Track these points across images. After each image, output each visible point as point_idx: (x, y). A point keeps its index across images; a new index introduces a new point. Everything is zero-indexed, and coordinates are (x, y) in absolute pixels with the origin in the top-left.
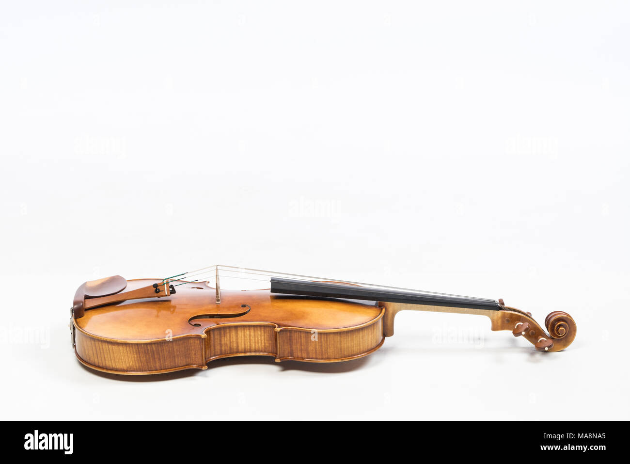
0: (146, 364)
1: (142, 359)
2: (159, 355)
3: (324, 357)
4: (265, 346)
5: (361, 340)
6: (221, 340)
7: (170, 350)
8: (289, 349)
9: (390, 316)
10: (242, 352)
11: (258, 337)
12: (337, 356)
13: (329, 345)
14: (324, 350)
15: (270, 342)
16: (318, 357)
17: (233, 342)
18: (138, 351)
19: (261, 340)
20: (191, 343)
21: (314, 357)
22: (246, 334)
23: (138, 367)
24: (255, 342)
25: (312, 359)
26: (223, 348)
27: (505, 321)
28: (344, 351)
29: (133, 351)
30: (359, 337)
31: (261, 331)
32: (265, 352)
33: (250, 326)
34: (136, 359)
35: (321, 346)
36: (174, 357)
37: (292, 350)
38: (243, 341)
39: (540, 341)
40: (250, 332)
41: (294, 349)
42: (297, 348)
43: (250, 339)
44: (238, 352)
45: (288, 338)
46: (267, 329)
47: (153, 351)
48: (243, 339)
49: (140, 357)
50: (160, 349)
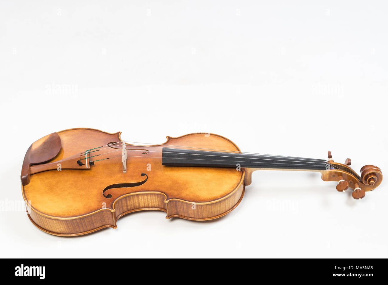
0: (73, 230)
1: (70, 227)
2: (82, 224)
3: (200, 217)
4: (158, 204)
5: (227, 204)
6: (127, 203)
7: (89, 221)
8: (175, 210)
9: (248, 174)
10: (142, 208)
11: (153, 200)
12: (209, 217)
13: (204, 211)
14: (199, 213)
15: (162, 203)
16: (196, 217)
17: (136, 203)
18: (66, 223)
19: (156, 201)
20: (104, 214)
21: (193, 217)
22: (144, 198)
23: (67, 232)
24: (151, 202)
25: (192, 218)
26: (129, 207)
27: (332, 176)
28: (214, 213)
29: (63, 223)
30: (225, 203)
31: (155, 196)
32: (159, 208)
33: (147, 194)
34: (65, 227)
35: (198, 211)
36: (93, 223)
37: (178, 211)
38: (143, 202)
39: (356, 190)
40: (147, 197)
41: (179, 211)
42: (181, 210)
43: (148, 201)
44: (140, 208)
45: (174, 205)
46: (160, 196)
47: (77, 223)
48: (143, 201)
49: (68, 227)
50: (82, 221)
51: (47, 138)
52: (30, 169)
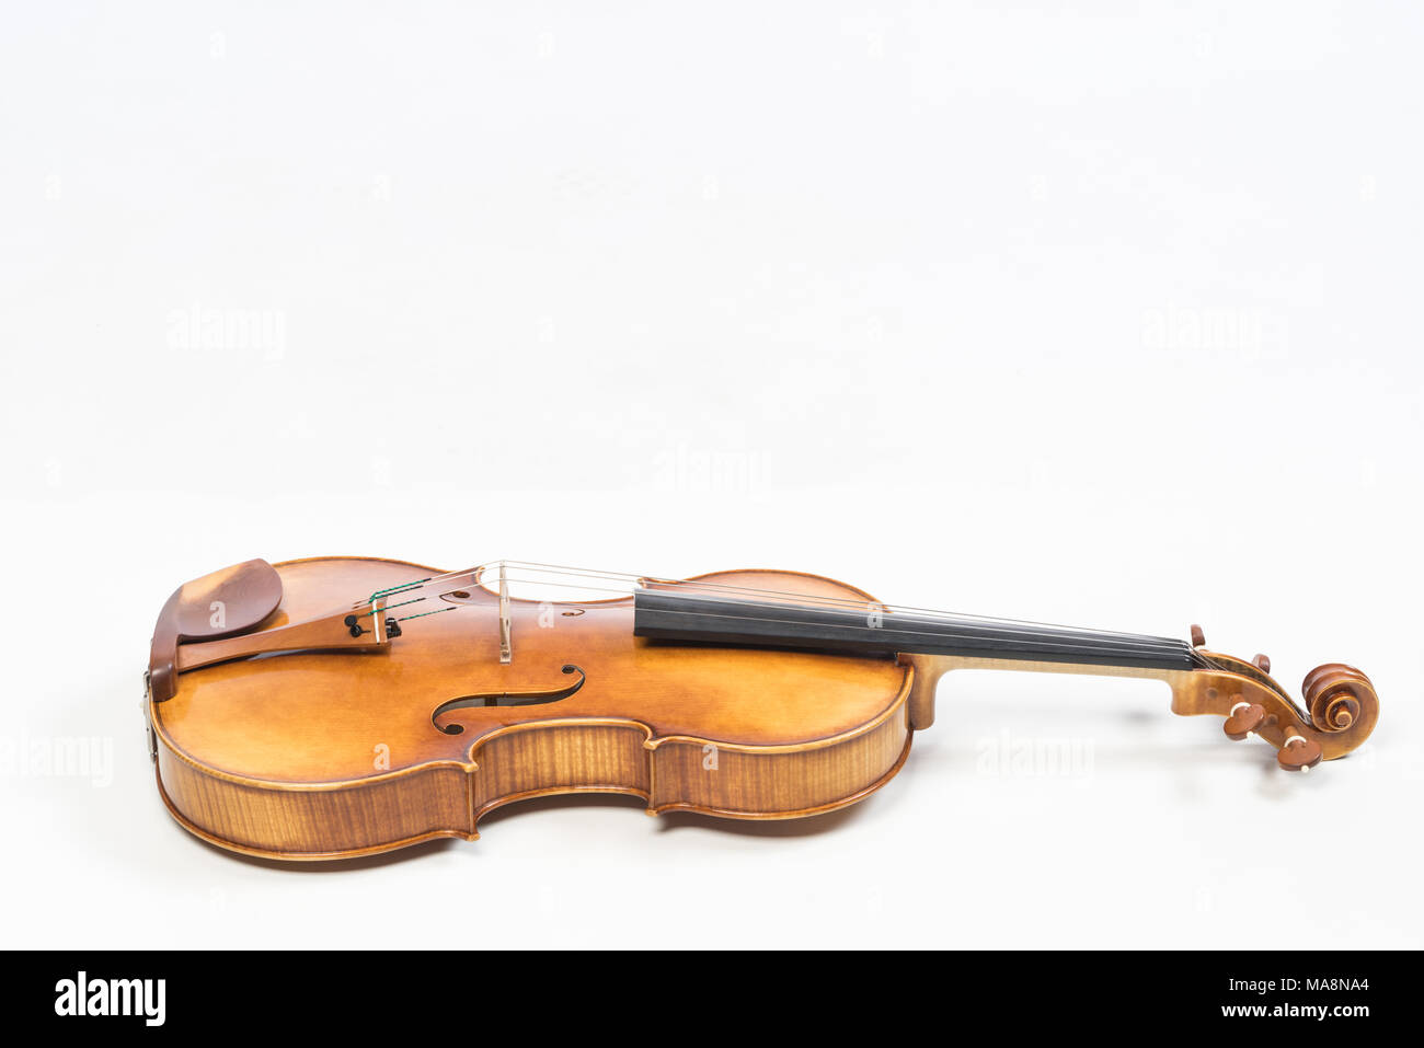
0: (329, 835)
1: (319, 824)
2: (362, 814)
3: (765, 807)
4: (620, 770)
5: (855, 764)
6: (512, 762)
7: (387, 803)
8: (679, 785)
9: (925, 684)
10: (563, 785)
11: (602, 751)
12: (796, 806)
13: (778, 780)
14: (763, 791)
15: (633, 764)
16: (750, 807)
17: (542, 763)
18: (308, 808)
19: (611, 758)
20: (438, 782)
21: (740, 806)
22: (573, 745)
23: (309, 843)
24: (596, 763)
25: (736, 810)
26: (518, 779)
27: (1207, 695)
28: (813, 792)
29: (298, 808)
30: (851, 756)
31: (610, 738)
32: (620, 784)
33: (583, 728)
34: (304, 825)
35: (758, 783)
36: (399, 815)
37: (687, 788)
38: (566, 760)
39: (1290, 745)
40: (583, 740)
41: (691, 786)
42: (699, 784)
43: (584, 757)
44: (554, 785)
45: (677, 761)
46: (626, 734)
47: (347, 807)
48: (566, 756)
49: (314, 821)
50: (363, 803)
51: (230, 573)
52: (178, 652)
